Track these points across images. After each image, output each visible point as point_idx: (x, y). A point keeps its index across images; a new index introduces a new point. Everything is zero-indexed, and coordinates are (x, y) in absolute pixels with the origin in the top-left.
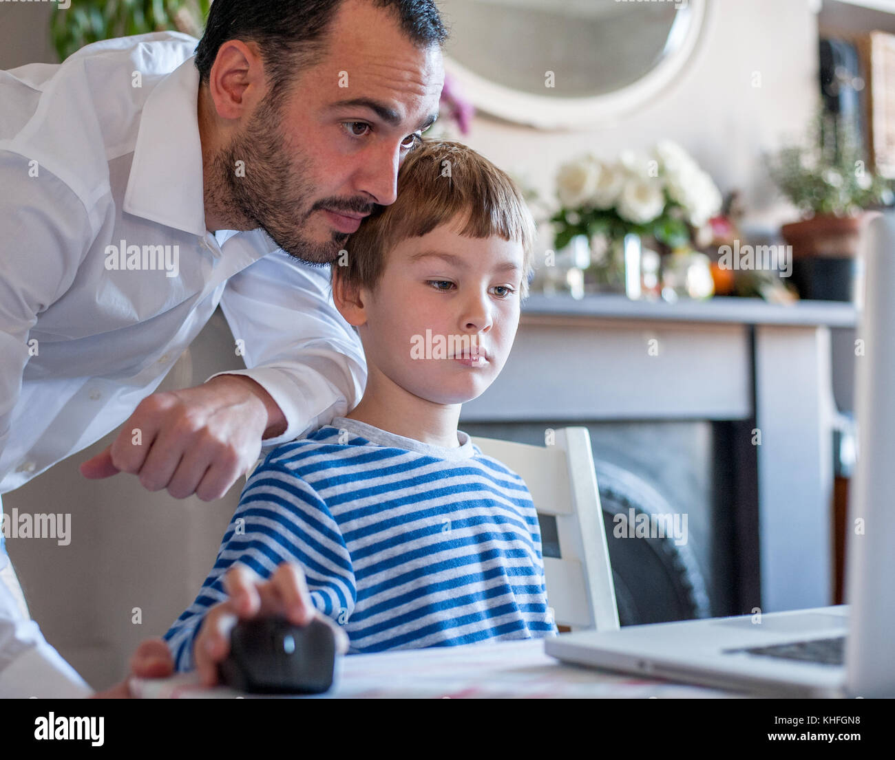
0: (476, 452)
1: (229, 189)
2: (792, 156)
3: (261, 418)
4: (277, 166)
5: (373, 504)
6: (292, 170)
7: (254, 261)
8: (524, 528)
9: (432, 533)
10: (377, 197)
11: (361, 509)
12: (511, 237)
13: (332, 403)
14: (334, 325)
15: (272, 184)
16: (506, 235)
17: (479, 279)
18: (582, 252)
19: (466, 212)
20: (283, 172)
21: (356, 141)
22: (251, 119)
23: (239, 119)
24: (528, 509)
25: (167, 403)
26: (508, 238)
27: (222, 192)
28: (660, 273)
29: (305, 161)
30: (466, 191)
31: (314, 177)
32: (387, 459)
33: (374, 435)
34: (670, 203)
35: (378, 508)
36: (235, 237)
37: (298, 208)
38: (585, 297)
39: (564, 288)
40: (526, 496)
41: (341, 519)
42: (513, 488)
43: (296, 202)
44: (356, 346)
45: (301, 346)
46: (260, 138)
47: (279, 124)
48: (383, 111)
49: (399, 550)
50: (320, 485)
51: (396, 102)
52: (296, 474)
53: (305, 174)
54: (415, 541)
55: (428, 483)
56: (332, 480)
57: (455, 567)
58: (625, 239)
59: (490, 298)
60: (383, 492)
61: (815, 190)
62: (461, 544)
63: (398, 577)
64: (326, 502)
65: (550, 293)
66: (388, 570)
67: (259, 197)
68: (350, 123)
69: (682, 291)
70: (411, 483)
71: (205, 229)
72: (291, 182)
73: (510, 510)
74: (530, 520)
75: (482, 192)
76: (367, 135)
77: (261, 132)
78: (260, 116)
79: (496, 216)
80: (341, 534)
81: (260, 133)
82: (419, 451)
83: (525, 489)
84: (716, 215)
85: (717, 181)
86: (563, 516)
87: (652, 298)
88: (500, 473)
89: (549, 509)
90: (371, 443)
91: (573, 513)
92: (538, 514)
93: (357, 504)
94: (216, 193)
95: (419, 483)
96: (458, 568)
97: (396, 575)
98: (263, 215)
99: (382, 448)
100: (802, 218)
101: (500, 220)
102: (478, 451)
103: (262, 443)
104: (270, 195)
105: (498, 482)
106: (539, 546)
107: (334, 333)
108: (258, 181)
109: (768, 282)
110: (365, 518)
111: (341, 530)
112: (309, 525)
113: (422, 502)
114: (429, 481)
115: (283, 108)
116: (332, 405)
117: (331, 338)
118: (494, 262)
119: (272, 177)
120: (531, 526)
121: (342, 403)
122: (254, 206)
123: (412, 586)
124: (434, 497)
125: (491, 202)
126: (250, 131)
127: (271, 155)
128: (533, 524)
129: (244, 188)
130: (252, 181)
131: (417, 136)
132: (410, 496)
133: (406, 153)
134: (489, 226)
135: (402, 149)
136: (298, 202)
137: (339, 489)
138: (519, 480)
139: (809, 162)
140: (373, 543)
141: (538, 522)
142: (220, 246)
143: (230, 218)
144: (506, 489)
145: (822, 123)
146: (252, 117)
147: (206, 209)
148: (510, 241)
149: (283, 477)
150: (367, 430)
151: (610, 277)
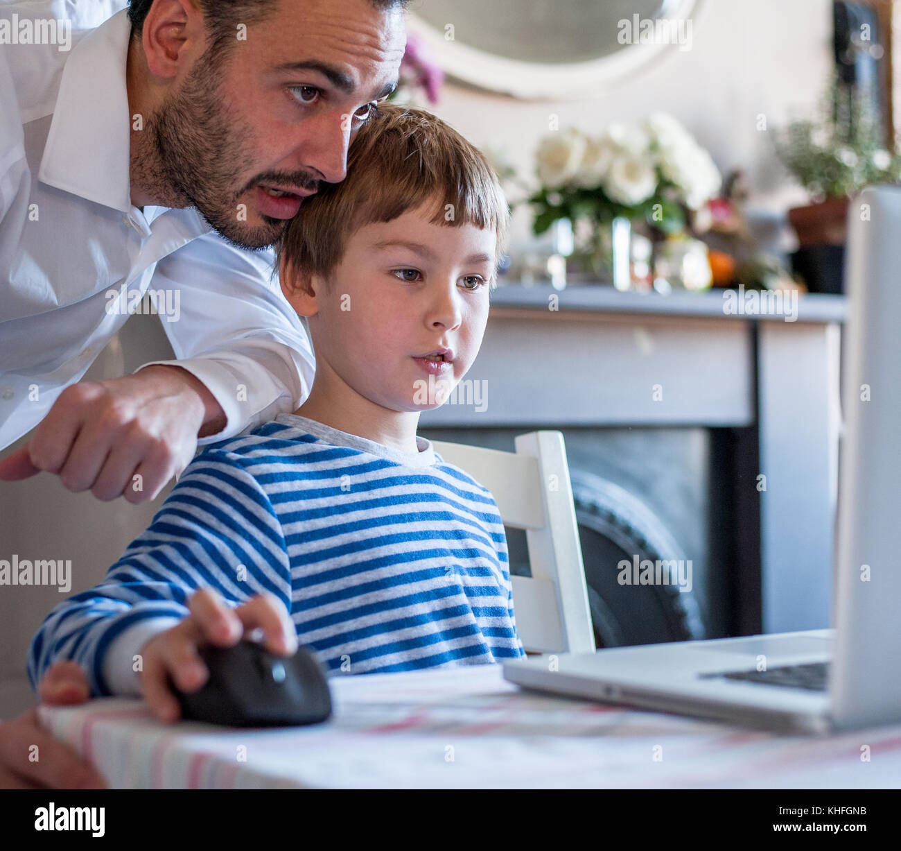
0: (438, 460)
1: (160, 158)
2: (801, 131)
3: (197, 413)
4: (214, 132)
5: (322, 506)
6: (229, 138)
7: (186, 243)
8: (488, 544)
9: (385, 544)
10: (323, 173)
11: (308, 511)
12: (485, 226)
13: (275, 398)
14: (276, 314)
15: (206, 152)
16: (480, 223)
17: (448, 272)
18: (564, 237)
19: (438, 197)
20: (219, 141)
21: (303, 109)
22: (187, 79)
23: (173, 78)
24: (494, 524)
25: (92, 393)
26: (482, 226)
27: (152, 161)
28: (652, 263)
29: (245, 129)
30: (438, 172)
31: (253, 147)
32: (339, 459)
33: (324, 434)
34: (664, 184)
35: (327, 512)
36: (165, 214)
37: (232, 184)
38: (567, 287)
39: (544, 278)
40: (493, 510)
41: (285, 519)
42: (479, 501)
43: (231, 175)
44: (301, 338)
45: (239, 337)
46: (196, 100)
47: (218, 85)
48: (336, 76)
49: (346, 560)
50: (264, 479)
51: (350, 66)
52: (238, 465)
53: (244, 143)
54: (366, 551)
55: (384, 489)
56: (279, 475)
57: (410, 582)
58: (614, 222)
59: (459, 291)
60: (333, 495)
61: (826, 171)
62: (418, 557)
63: (343, 590)
64: (270, 498)
65: (528, 282)
66: (332, 581)
67: (191, 166)
68: (298, 87)
69: (676, 282)
70: (365, 487)
71: (130, 203)
72: (227, 153)
73: (473, 525)
74: (496, 537)
75: (456, 174)
76: (316, 103)
77: (197, 94)
78: (197, 75)
79: (471, 203)
80: (283, 536)
81: (195, 95)
82: (375, 453)
83: (492, 502)
84: (714, 196)
85: (717, 160)
86: (534, 529)
87: (643, 289)
88: (464, 483)
89: (518, 521)
90: (320, 441)
91: (544, 526)
92: (506, 528)
93: (304, 505)
94: (145, 162)
95: (374, 488)
96: (413, 583)
97: (342, 588)
98: (193, 189)
99: (333, 447)
100: (812, 202)
101: (475, 206)
102: (440, 460)
103: (198, 442)
104: (202, 165)
105: (461, 493)
106: (506, 566)
107: (276, 323)
108: (191, 148)
109: (773, 272)
110: (312, 521)
111: (283, 531)
112: (248, 522)
113: (376, 509)
114: (385, 487)
115: (223, 68)
116: (276, 401)
117: (273, 329)
118: (466, 253)
119: (207, 145)
120: (497, 543)
121: (287, 398)
122: (185, 176)
123: (360, 601)
124: (390, 504)
125: (465, 187)
126: (184, 92)
127: (206, 120)
128: (499, 541)
129: (176, 155)
130: (184, 148)
131: (373, 106)
132: (362, 502)
133: (359, 126)
134: (463, 214)
135: (354, 120)
136: (232, 177)
137: (286, 487)
138: (485, 492)
139: (820, 139)
140: (318, 550)
141: (505, 540)
142: (149, 224)
143: (158, 193)
144: (471, 502)
145: (835, 95)
146: (187, 76)
147: (132, 180)
148: (485, 230)
149: (224, 468)
150: (316, 428)
151: (596, 265)
